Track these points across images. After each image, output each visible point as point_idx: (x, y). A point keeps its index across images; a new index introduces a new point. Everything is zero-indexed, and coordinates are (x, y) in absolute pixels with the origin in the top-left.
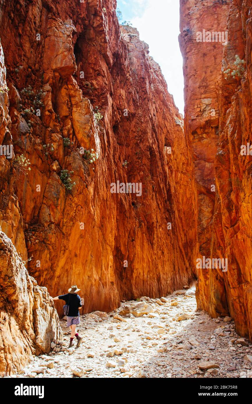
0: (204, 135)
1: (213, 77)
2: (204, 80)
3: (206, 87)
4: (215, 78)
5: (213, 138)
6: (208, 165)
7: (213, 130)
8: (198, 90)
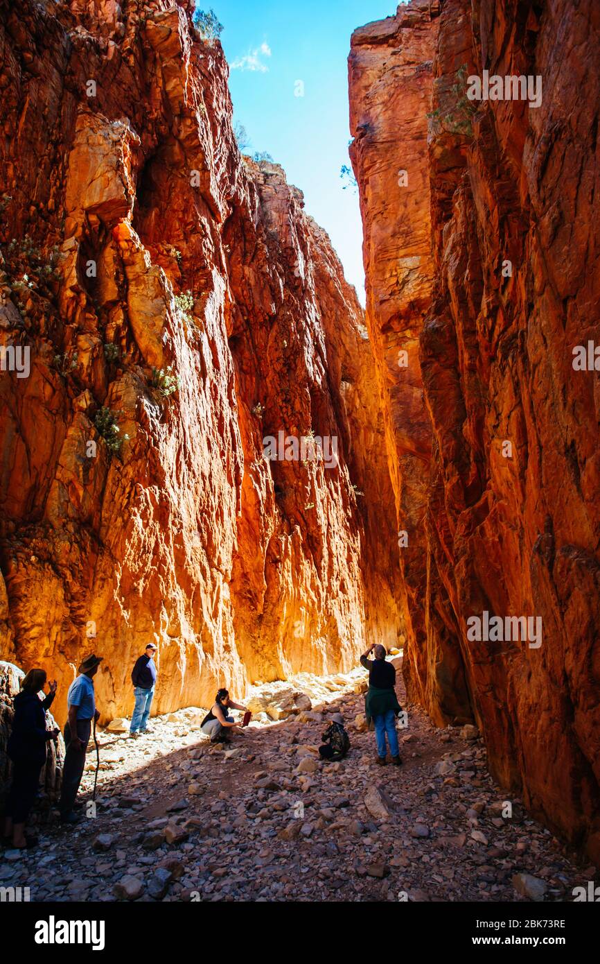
0: (408, 333)
2: (403, 220)
3: (408, 233)
8: (391, 241)
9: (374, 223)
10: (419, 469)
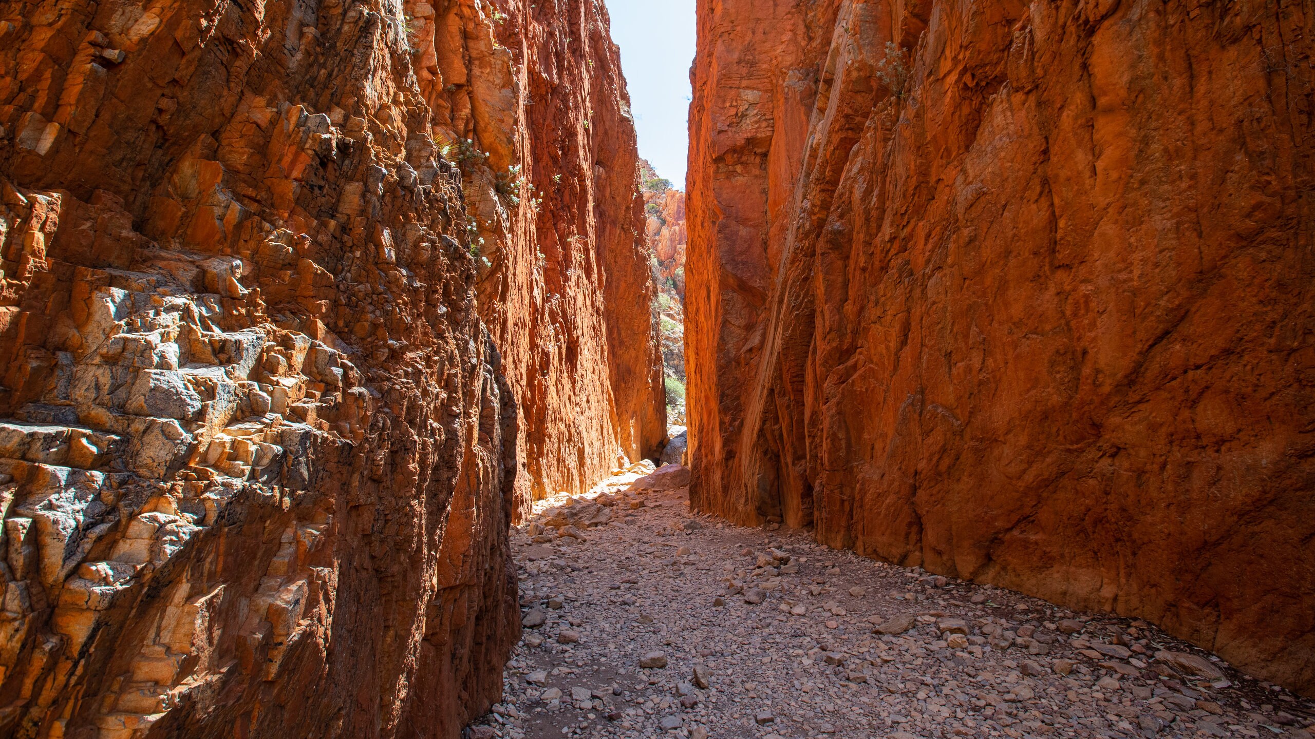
0: (739, 168)
1: (768, 45)
2: (749, 48)
3: (752, 64)
4: (773, 48)
5: (756, 176)
6: (743, 231)
7: (758, 160)
8: (735, 67)
9: (719, 43)
10: (738, 305)
